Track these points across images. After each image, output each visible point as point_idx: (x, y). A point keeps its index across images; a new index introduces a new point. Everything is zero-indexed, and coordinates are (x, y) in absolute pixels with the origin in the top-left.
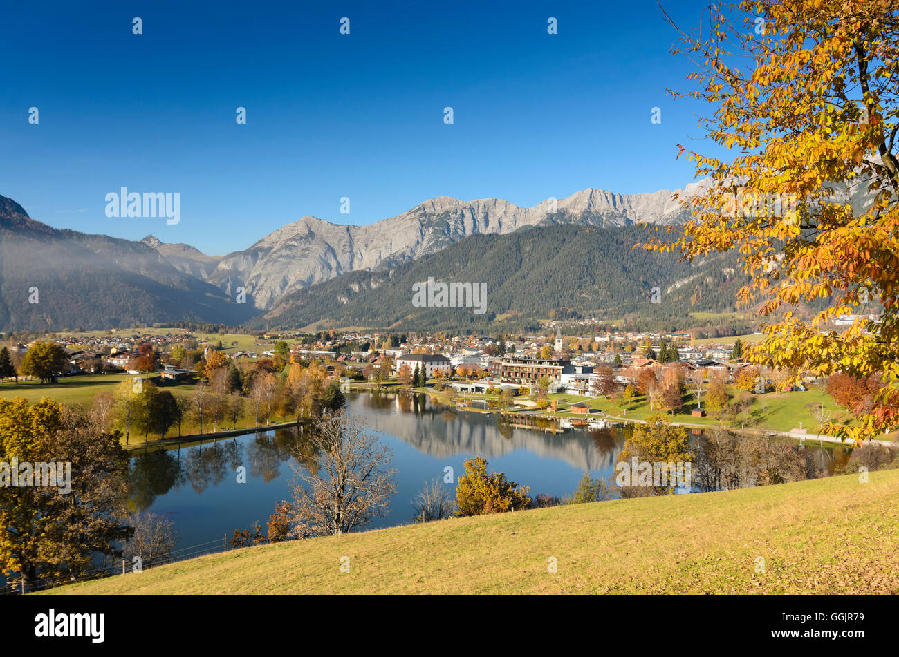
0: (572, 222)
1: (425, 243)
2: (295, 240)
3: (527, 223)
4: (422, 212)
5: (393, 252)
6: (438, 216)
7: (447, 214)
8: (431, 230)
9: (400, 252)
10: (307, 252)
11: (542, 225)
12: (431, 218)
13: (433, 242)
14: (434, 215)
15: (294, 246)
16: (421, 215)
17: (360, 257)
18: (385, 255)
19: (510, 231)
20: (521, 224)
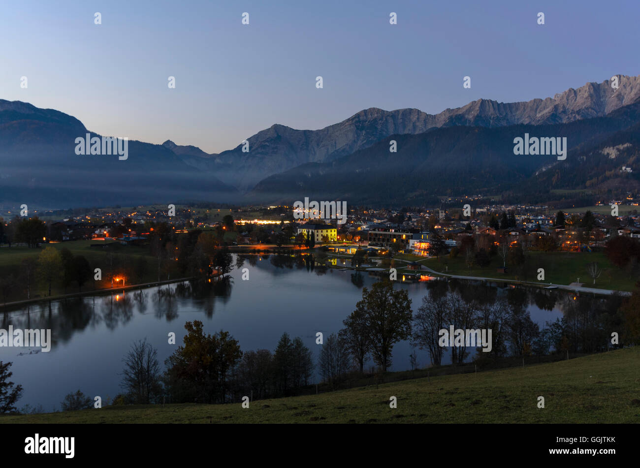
0: (467, 125)
1: (359, 143)
2: (267, 141)
3: (434, 126)
4: (357, 119)
5: (337, 149)
6: (369, 122)
7: (375, 120)
8: (364, 132)
9: (342, 149)
10: (276, 150)
11: (444, 127)
12: (364, 123)
13: (365, 141)
14: (366, 121)
15: (266, 145)
16: (356, 122)
17: (314, 153)
18: (331, 151)
19: (421, 132)
20: (429, 126)
